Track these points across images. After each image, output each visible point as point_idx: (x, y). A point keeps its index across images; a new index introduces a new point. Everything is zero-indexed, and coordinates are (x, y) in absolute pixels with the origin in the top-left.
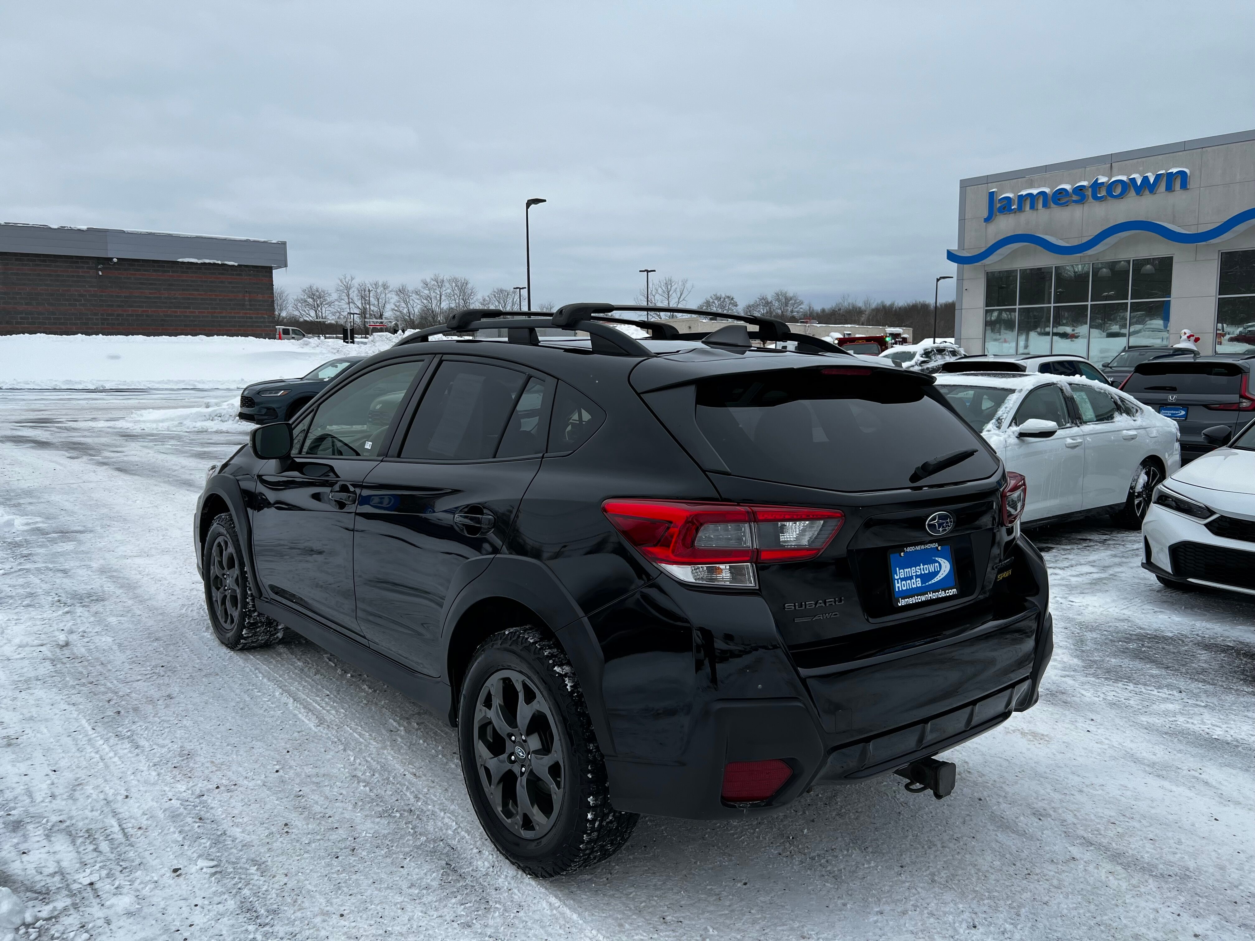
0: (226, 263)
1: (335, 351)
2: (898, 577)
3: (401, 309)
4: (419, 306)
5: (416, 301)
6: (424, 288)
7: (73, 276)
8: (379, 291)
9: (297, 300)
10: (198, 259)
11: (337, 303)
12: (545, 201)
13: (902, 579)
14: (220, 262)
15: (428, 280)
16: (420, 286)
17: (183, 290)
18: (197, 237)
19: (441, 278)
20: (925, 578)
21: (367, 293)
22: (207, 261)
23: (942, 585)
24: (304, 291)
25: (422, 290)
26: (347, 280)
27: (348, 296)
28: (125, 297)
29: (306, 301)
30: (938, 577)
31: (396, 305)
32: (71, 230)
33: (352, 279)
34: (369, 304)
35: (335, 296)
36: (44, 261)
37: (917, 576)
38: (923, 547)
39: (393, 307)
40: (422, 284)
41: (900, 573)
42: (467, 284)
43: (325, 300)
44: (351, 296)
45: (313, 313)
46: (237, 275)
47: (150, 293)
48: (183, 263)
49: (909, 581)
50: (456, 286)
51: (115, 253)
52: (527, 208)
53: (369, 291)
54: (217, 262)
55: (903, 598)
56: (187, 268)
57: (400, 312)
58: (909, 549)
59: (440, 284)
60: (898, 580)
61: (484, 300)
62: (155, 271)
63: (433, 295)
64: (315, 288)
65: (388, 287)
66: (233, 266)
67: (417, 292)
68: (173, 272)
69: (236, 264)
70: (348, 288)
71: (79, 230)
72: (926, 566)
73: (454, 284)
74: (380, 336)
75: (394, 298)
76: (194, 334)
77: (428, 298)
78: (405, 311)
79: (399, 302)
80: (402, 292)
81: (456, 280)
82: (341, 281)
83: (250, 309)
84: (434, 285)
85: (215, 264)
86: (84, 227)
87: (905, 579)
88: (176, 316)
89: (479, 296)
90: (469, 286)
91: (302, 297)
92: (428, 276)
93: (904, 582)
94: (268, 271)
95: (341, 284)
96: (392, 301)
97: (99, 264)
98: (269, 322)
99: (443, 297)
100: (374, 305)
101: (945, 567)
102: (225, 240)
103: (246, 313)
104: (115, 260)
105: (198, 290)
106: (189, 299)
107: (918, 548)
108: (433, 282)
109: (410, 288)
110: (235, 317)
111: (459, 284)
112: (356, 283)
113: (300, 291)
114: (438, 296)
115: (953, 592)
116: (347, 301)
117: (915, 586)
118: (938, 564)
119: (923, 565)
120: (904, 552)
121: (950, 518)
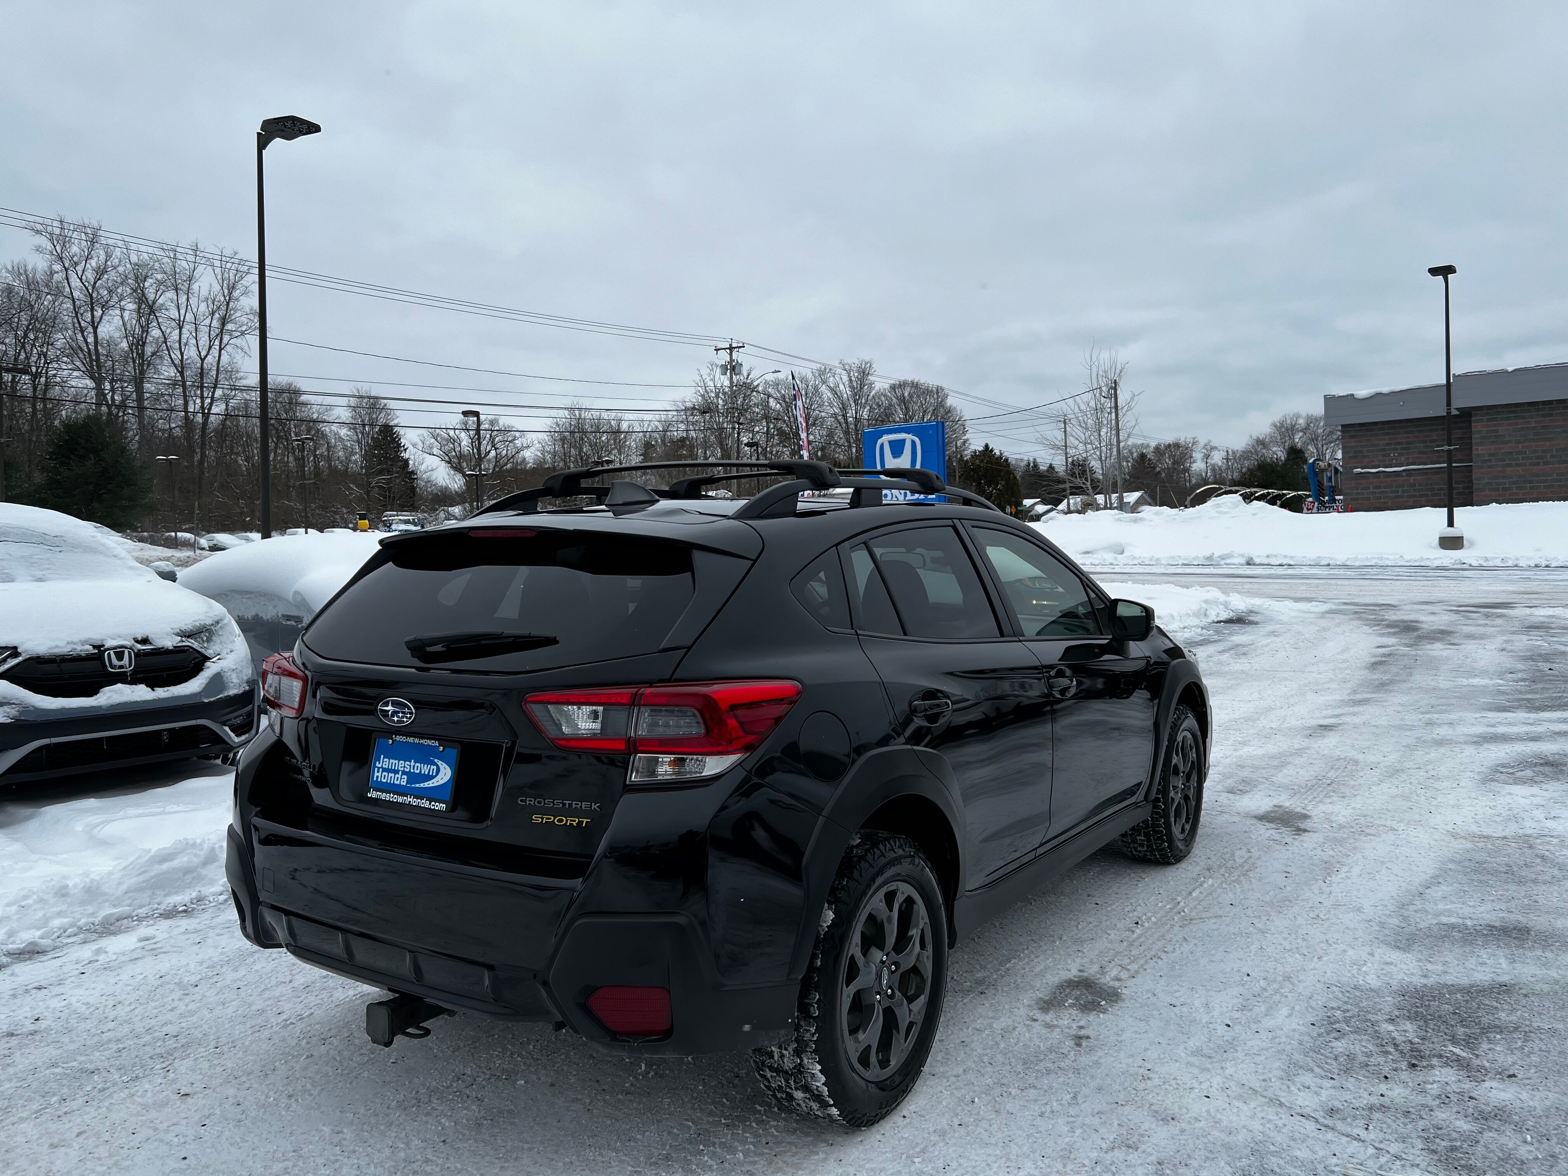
2: (380, 766)
13: (384, 770)
20: (414, 777)
23: (431, 794)
30: (430, 782)
37: (404, 773)
38: (417, 741)
41: (385, 762)
49: (393, 775)
55: (376, 790)
58: (398, 738)
60: (379, 768)
72: (419, 765)
87: (388, 770)
93: (386, 774)
101: (445, 774)
107: (411, 740)
115: (441, 806)
117: (398, 783)
118: (435, 767)
119: (415, 762)
120: (392, 739)
121: (409, 708)
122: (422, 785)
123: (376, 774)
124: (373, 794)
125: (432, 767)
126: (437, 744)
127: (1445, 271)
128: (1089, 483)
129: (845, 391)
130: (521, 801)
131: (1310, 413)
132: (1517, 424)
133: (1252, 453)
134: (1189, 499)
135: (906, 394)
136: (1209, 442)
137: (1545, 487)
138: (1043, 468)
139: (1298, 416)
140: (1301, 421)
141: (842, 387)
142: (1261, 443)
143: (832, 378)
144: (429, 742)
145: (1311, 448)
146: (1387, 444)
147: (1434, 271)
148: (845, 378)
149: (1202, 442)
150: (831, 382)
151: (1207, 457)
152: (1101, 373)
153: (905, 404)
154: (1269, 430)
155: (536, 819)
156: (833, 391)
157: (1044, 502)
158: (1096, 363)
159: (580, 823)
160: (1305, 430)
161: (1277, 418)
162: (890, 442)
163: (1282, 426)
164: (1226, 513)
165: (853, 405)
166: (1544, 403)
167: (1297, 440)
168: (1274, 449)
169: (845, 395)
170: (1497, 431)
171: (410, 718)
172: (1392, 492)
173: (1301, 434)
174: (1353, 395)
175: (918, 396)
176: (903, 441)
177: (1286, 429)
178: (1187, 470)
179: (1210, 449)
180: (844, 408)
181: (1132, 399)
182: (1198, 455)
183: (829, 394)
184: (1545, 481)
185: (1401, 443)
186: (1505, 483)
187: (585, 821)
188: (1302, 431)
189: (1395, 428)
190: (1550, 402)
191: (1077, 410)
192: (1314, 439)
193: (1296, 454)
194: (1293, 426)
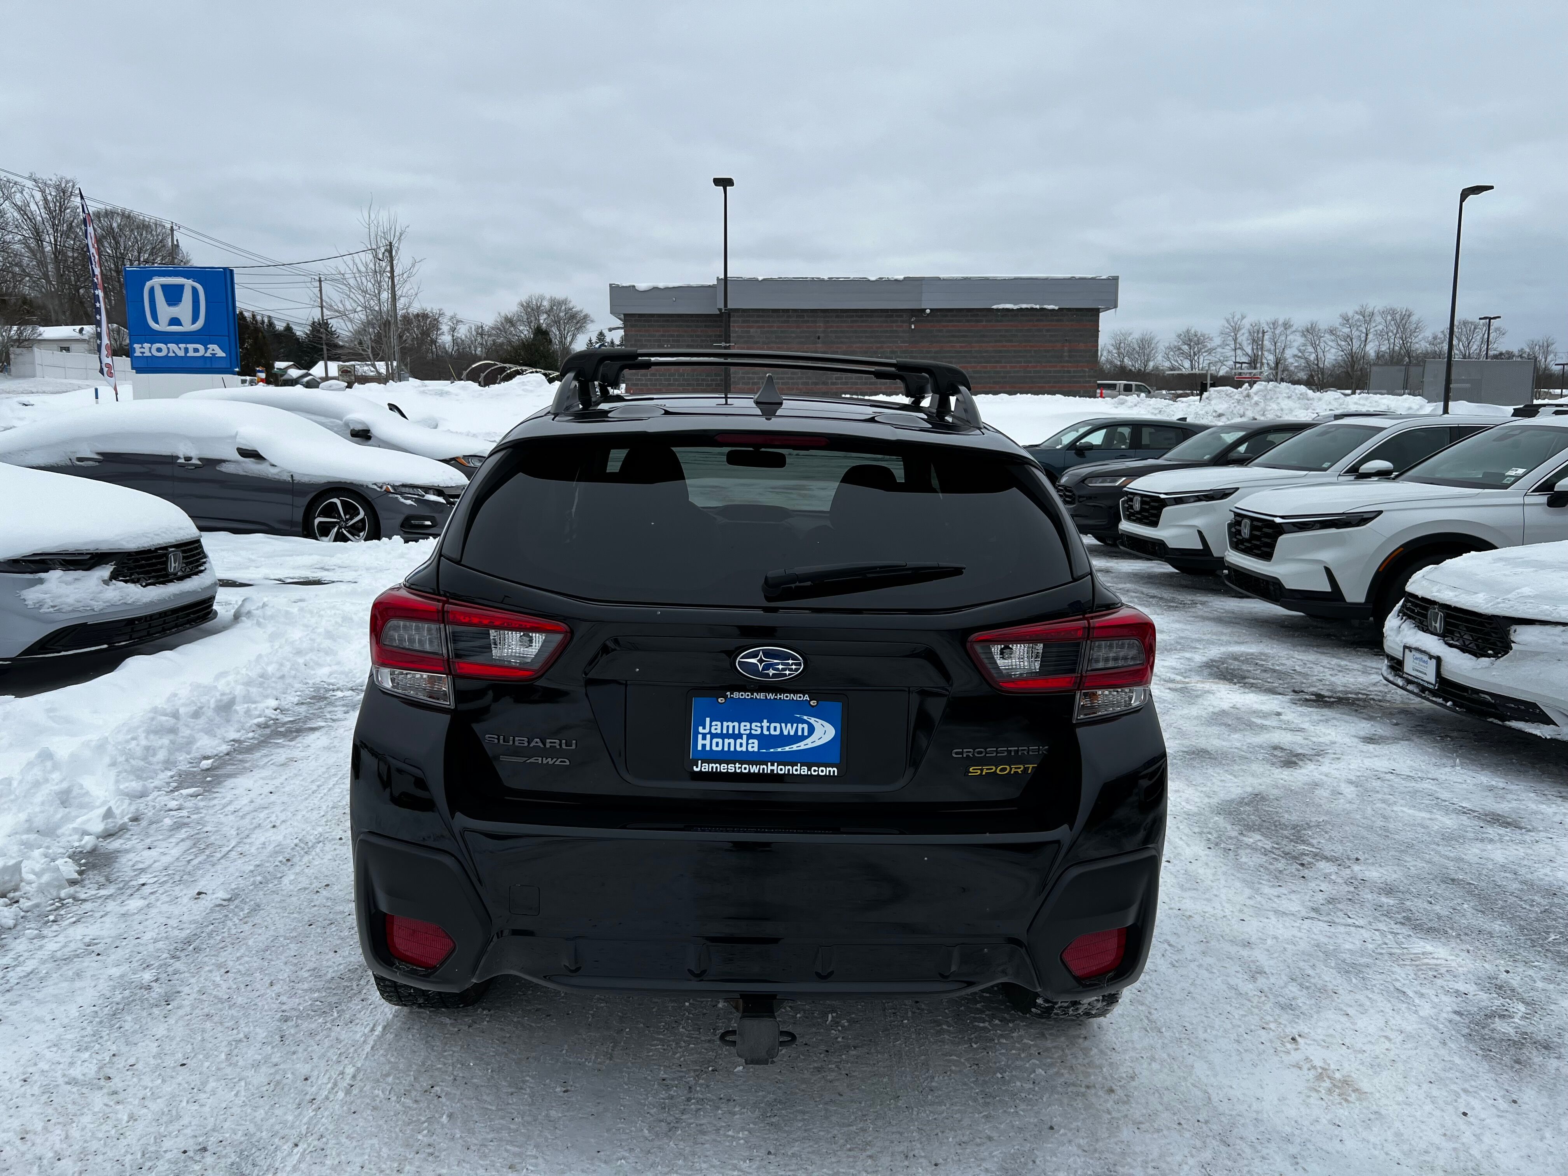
0: (1046, 306)
1: (1157, 411)
2: (706, 731)
3: (1306, 355)
4: (1333, 351)
5: (1330, 343)
6: (1343, 325)
7: (887, 332)
8: (1277, 332)
9: (1169, 348)
10: (1015, 304)
11: (1219, 350)
12: (1492, 188)
13: (715, 736)
14: (1038, 307)
15: (1350, 314)
16: (1337, 322)
17: (996, 341)
18: (1016, 279)
19: (1370, 310)
20: (771, 741)
21: (1260, 335)
22: (1024, 306)
23: (811, 757)
24: (1179, 336)
25: (1340, 327)
26: (1236, 319)
27: (1235, 340)
28: (935, 352)
29: (1180, 349)
30: (801, 744)
31: (1300, 351)
32: (889, 281)
33: (1243, 317)
34: (1262, 349)
35: (1217, 341)
36: (862, 316)
37: (751, 736)
38: (771, 696)
39: (1296, 352)
40: (1340, 320)
41: (715, 726)
42: (1409, 316)
43: (1205, 346)
44: (1239, 340)
45: (1187, 364)
46: (1058, 321)
47: (961, 347)
48: (998, 310)
49: (731, 740)
50: (1393, 319)
51: (928, 304)
52: (1462, 200)
53: (1264, 332)
54: (1035, 306)
55: (708, 762)
56: (1002, 316)
57: (1306, 358)
58: (738, 695)
59: (1368, 317)
60: (704, 734)
61: (1435, 338)
62: (968, 321)
63: (1355, 333)
64: (1193, 331)
65: (1291, 326)
66: (1053, 310)
67: (1331, 331)
68: (987, 321)
69: (1057, 308)
70: (1236, 330)
71: (896, 280)
72: (776, 725)
73: (1389, 318)
74: (1219, 392)
75: (1297, 340)
76: (995, 393)
77: (1349, 338)
78: (1312, 357)
79: (1304, 345)
80: (1311, 332)
81: (1393, 312)
82: (1228, 321)
83: (1068, 362)
84: (1358, 320)
85: (1032, 309)
86: (901, 277)
87: (722, 736)
88: (985, 372)
89: (1428, 334)
90: (1414, 319)
91: (1176, 344)
92: (1350, 309)
93: (719, 740)
94: (1093, 314)
95: (1227, 325)
96: (1296, 344)
97: (913, 316)
98: (1089, 377)
99: (1370, 336)
100: (1269, 351)
101: (825, 733)
102: (1046, 279)
103: (1063, 367)
104: (928, 311)
105: (1011, 341)
106: (1000, 352)
107: (761, 696)
108: (1357, 317)
109: (1323, 326)
110: (1050, 372)
111: (1398, 317)
112: (1247, 323)
113: (1174, 336)
114: (1364, 335)
115: (834, 771)
116: (1233, 346)
117: (744, 749)
118: (806, 726)
119: (770, 722)
120: (726, 697)
121: (794, 658)
122: (787, 749)
123: (700, 742)
124: (703, 767)
125: (800, 726)
126: (807, 697)
127: (724, 183)
128: (370, 351)
129: (37, 210)
130: (957, 753)
131: (553, 296)
132: (763, 327)
133: (500, 330)
134: (465, 373)
135: (115, 225)
136: (455, 315)
137: (783, 383)
138: (280, 326)
139: (543, 298)
140: (546, 304)
141: (33, 207)
142: (509, 321)
143: (18, 195)
144: (797, 697)
145: (554, 330)
146: (663, 336)
147: (718, 182)
148: (38, 196)
149: (449, 313)
150: (18, 199)
151: (453, 330)
152: (379, 233)
153: (114, 239)
154: (516, 309)
155: (974, 771)
156: (22, 210)
157: (299, 366)
158: (375, 222)
159: (1026, 769)
160: (549, 312)
161: (524, 298)
162: (164, 287)
163: (528, 305)
164: (531, 391)
165: (51, 231)
166: (784, 311)
167: (542, 321)
168: (521, 328)
169: (39, 218)
170: (749, 332)
171: (796, 670)
172: (666, 380)
173: (545, 316)
174: (634, 286)
175: (132, 231)
176: (181, 287)
177: (531, 310)
178: (434, 342)
179: (456, 322)
180: (38, 235)
181: (413, 265)
182: (445, 328)
183: (16, 214)
184: (782, 378)
185: (672, 336)
186: (754, 379)
187: (1031, 766)
188: (546, 313)
189: (668, 321)
190: (787, 310)
191: (355, 270)
192: (557, 322)
193: (541, 334)
194: (538, 308)
